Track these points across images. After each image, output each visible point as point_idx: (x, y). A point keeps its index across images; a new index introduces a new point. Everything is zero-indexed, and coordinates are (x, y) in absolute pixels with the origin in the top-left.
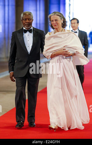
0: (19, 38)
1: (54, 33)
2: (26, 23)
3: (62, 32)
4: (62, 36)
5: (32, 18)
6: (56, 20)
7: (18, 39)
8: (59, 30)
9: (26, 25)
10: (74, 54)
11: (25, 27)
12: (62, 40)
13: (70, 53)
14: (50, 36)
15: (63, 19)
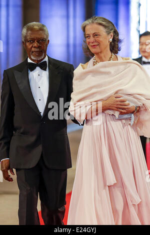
0: (18, 82)
1: (94, 65)
2: (33, 49)
3: (111, 61)
4: (112, 70)
5: (47, 36)
6: (95, 35)
7: (17, 84)
8: (103, 58)
9: (33, 52)
10: (138, 108)
11: (32, 57)
12: (112, 79)
13: (129, 105)
14: (84, 70)
15: (112, 34)
